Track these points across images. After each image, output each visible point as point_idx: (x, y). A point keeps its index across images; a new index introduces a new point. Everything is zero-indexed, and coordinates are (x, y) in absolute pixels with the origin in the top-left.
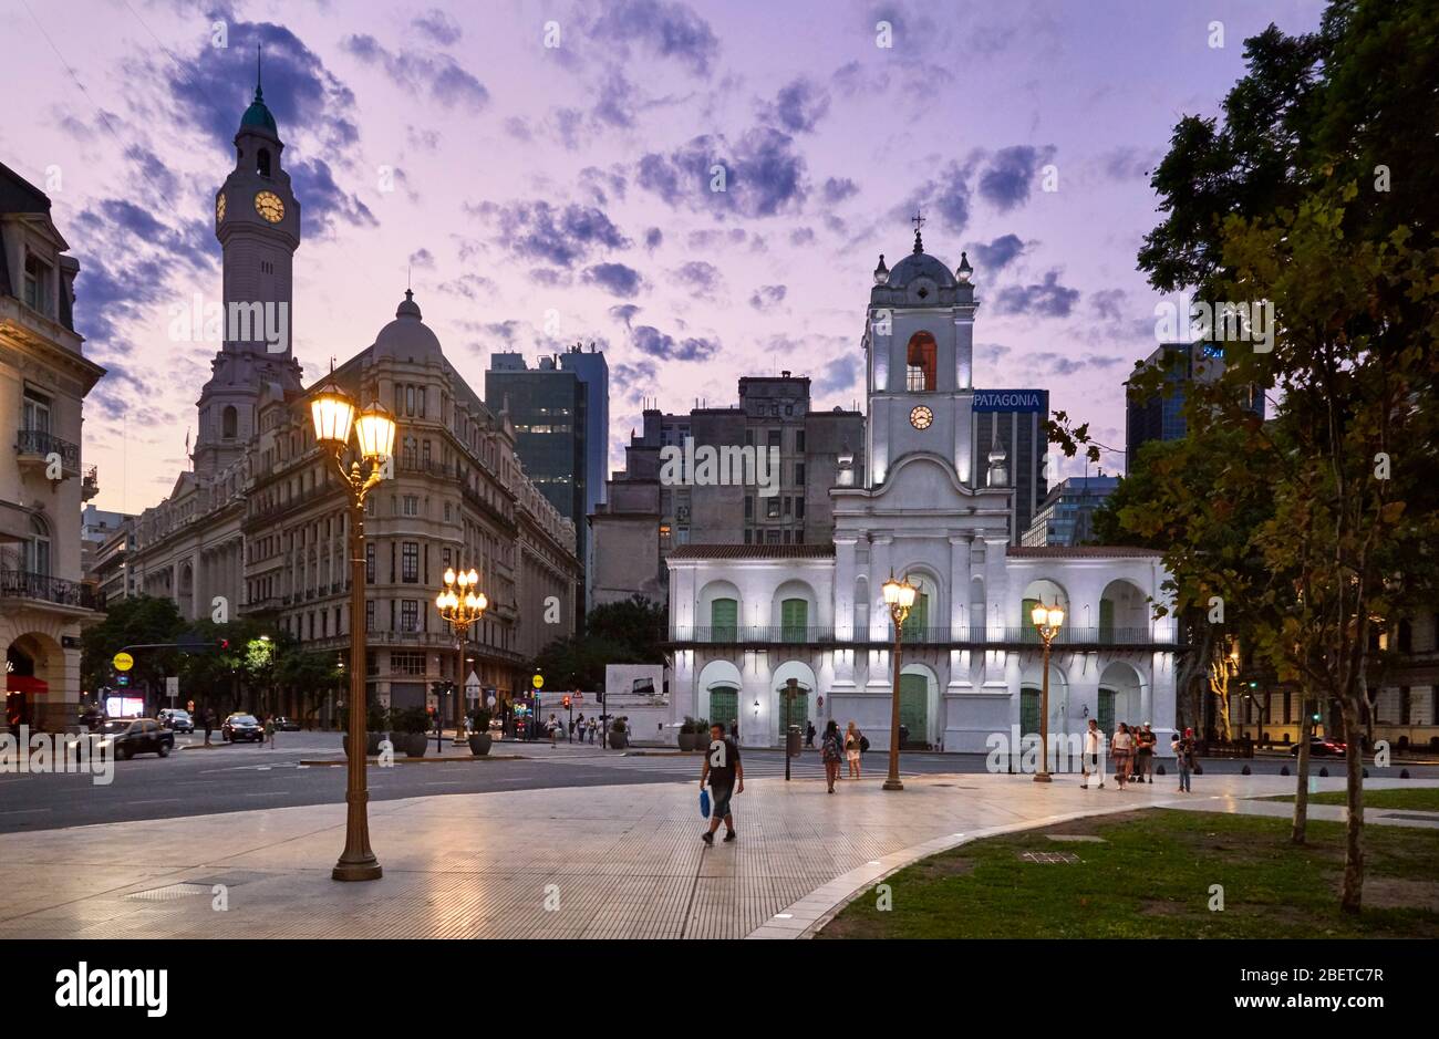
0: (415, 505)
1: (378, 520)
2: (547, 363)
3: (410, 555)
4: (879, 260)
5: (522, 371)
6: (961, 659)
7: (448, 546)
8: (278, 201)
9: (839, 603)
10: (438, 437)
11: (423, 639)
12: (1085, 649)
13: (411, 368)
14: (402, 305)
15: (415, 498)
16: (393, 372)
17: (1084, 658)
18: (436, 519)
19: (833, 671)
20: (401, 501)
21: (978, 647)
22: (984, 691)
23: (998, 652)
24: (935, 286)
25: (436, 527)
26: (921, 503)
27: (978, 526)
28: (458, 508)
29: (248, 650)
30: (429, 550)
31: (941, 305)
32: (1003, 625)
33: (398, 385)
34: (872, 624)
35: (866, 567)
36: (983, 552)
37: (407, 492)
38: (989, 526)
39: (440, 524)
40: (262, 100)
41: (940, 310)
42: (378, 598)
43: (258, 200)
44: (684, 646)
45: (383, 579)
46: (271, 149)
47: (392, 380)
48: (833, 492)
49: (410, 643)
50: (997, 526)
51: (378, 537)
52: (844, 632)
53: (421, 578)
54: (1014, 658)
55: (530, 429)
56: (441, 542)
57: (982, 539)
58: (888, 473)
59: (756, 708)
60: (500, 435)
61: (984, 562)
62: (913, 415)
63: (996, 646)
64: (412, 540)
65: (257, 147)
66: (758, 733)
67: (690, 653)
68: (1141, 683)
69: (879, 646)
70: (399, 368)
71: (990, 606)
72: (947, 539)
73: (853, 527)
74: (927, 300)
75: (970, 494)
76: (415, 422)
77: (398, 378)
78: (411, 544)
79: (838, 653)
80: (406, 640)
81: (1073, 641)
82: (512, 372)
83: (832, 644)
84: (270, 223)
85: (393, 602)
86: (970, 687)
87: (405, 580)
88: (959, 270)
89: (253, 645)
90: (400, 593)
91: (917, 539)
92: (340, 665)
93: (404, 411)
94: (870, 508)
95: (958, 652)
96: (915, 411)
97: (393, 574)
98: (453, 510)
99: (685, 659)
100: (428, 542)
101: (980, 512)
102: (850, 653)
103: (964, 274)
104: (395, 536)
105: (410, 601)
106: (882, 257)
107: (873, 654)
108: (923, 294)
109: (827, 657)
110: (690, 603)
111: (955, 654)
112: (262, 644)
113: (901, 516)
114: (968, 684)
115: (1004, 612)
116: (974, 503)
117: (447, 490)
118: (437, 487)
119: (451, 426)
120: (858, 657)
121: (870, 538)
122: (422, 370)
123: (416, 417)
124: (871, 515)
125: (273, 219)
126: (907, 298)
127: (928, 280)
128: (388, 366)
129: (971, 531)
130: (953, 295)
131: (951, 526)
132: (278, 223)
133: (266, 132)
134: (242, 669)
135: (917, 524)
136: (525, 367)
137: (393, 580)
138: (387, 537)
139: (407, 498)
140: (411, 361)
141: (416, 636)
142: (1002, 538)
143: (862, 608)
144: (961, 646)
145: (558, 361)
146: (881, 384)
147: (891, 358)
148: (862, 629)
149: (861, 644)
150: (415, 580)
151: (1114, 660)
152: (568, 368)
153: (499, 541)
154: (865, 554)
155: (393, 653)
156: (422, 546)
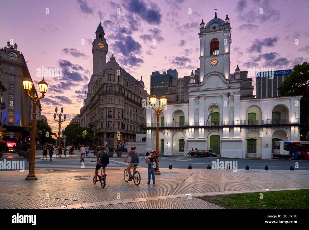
0: (111, 100)
1: (104, 104)
2: (164, 73)
3: (110, 111)
4: (202, 21)
5: (159, 75)
6: (226, 130)
7: (119, 109)
8: (103, 44)
9: (190, 116)
10: (117, 85)
11: (113, 130)
12: (267, 126)
13: (111, 71)
14: (111, 58)
15: (111, 99)
16: (107, 72)
17: (266, 129)
18: (117, 103)
19: (189, 134)
20: (108, 100)
21: (231, 127)
22: (234, 139)
23: (238, 128)
24: (218, 25)
25: (117, 105)
26: (214, 86)
27: (231, 91)
28: (122, 101)
29: (82, 133)
30: (115, 110)
31: (220, 30)
32: (240, 120)
33: (109, 75)
34: (200, 121)
35: (198, 105)
36: (233, 99)
37: (109, 98)
38: (234, 91)
39: (118, 105)
40: (101, 25)
41: (220, 31)
42: (104, 121)
43: (99, 44)
44: (149, 128)
45: (105, 117)
46: (102, 34)
47: (107, 74)
48: (188, 85)
49: (110, 131)
50: (237, 91)
51: (104, 108)
52: (191, 123)
53: (113, 117)
54: (243, 130)
55: (160, 87)
56: (118, 108)
57: (233, 95)
58: (204, 79)
59: (167, 145)
60: (140, 86)
61: (233, 102)
62: (211, 62)
63: (237, 126)
64: (111, 108)
65: (99, 34)
66: (168, 151)
67: (150, 130)
68: (288, 136)
69: (201, 127)
70: (109, 71)
71: (235, 114)
72: (222, 96)
73: (194, 94)
74: (216, 29)
75: (228, 82)
76: (112, 82)
77: (108, 73)
78: (110, 109)
79: (190, 129)
80: (109, 130)
81: (263, 124)
82: (156, 75)
83: (188, 127)
84: (101, 48)
85: (107, 122)
86: (229, 138)
87: (109, 117)
88: (225, 20)
89: (83, 132)
90: (108, 120)
91: (213, 96)
92: (95, 136)
93: (110, 80)
94: (199, 89)
95: (225, 128)
96: (212, 61)
97: (107, 116)
98: (121, 101)
99: (149, 132)
100: (114, 108)
101: (231, 87)
102: (193, 129)
103: (227, 21)
104: (107, 107)
105: (110, 122)
106: (203, 20)
107: (200, 130)
108: (214, 28)
109: (187, 130)
110: (150, 118)
111: (224, 129)
112: (85, 132)
113: (208, 91)
114: (228, 137)
115: (240, 116)
116: (230, 85)
117: (119, 97)
118: (117, 96)
119: (122, 83)
120: (195, 130)
121: (199, 97)
122: (114, 71)
123: (112, 81)
124: (199, 91)
125: (102, 48)
126: (210, 30)
127: (216, 24)
128: (106, 71)
129: (229, 93)
130: (223, 27)
131: (223, 92)
132: (103, 48)
133: (102, 31)
134: (81, 137)
135: (213, 92)
136: (160, 74)
137: (107, 117)
138: (106, 108)
139: (110, 99)
140: (111, 69)
141: (111, 129)
142: (239, 95)
143: (197, 116)
144: (226, 126)
145: (167, 72)
146: (202, 55)
147: (205, 47)
148: (196, 122)
149: (196, 127)
150: (111, 117)
151: (277, 129)
152: (168, 73)
153: (139, 109)
154: (198, 102)
155: (107, 133)
156: (113, 109)
